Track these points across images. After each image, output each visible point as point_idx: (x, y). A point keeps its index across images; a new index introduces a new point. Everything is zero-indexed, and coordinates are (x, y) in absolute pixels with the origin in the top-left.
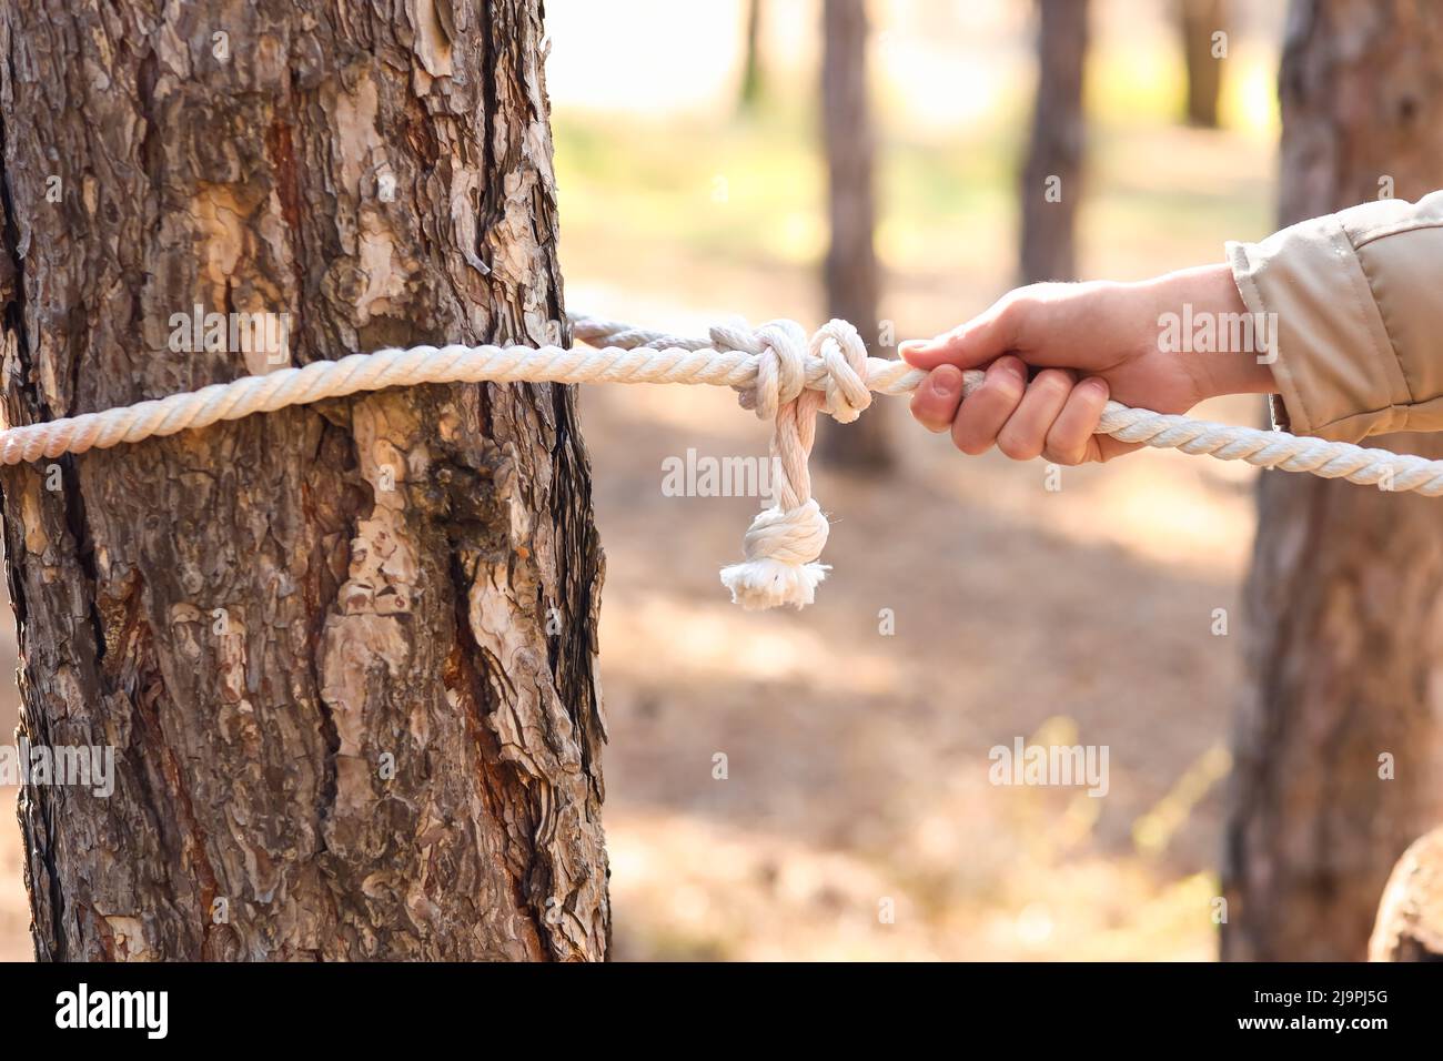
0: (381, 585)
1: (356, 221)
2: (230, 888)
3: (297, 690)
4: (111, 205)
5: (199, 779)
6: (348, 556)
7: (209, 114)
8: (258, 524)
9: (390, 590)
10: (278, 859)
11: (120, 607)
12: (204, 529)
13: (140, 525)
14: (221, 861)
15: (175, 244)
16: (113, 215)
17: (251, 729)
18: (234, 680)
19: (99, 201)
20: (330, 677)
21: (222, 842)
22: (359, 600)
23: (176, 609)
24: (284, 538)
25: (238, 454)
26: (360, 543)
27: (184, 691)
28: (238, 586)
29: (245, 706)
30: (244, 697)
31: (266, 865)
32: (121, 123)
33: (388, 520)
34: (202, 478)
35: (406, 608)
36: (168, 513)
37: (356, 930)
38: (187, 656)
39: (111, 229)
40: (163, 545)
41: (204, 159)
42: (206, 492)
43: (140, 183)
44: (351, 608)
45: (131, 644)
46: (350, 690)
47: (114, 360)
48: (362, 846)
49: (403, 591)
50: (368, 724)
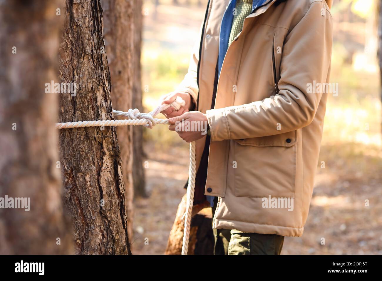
0: (107, 167)
1: (101, 110)
2: (88, 217)
3: (96, 184)
4: (67, 110)
5: (82, 201)
6: (102, 163)
7: (83, 95)
8: (91, 159)
9: (108, 167)
10: (96, 211)
11: (68, 175)
12: (84, 160)
13: (73, 161)
14: (86, 213)
15: (78, 116)
16: (67, 112)
17: (91, 191)
18: (88, 184)
19: (64, 110)
20: (101, 182)
21: (86, 210)
22: (104, 169)
23: (79, 174)
24: (94, 161)
25: (88, 148)
26: (104, 161)
27: (80, 187)
28: (89, 169)
29: (90, 188)
30: (90, 186)
31: (94, 213)
32: (68, 97)
33: (107, 156)
34: (83, 153)
35: (110, 170)
36: (78, 159)
37: (105, 222)
38: (80, 181)
39: (67, 114)
40: (77, 164)
41: (83, 102)
42: (84, 155)
43: (71, 107)
44: (103, 171)
45: (70, 180)
46: (104, 184)
47: (68, 135)
48: (107, 208)
49: (110, 167)
50: (107, 189)
